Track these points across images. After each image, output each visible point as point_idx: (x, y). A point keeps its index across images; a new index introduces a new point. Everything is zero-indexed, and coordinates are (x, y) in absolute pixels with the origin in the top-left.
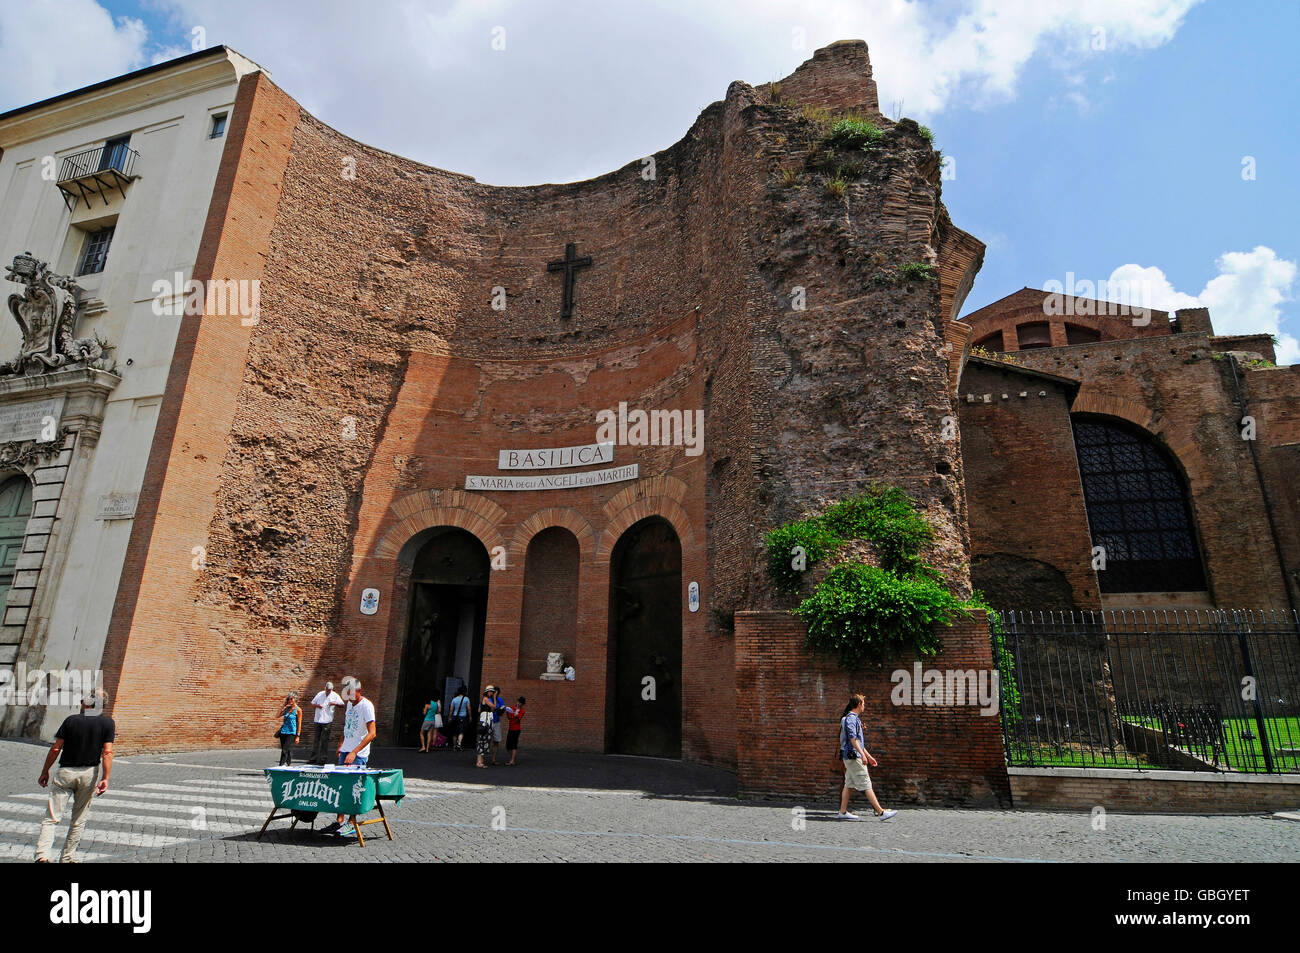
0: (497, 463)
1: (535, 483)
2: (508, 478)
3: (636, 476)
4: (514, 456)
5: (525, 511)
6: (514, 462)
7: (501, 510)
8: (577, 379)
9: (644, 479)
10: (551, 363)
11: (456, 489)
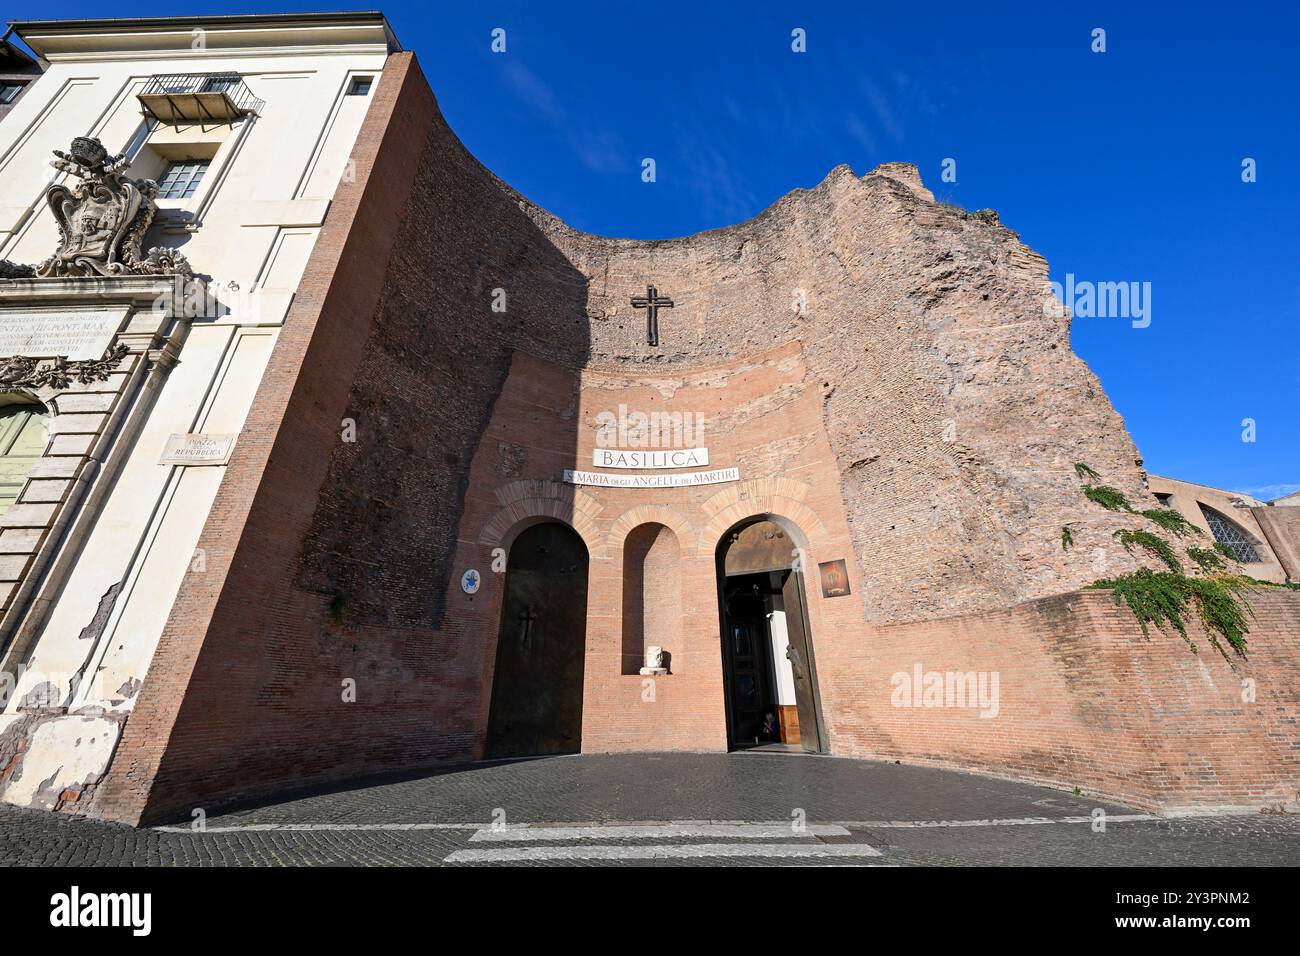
0: (591, 460)
1: (630, 481)
2: (604, 475)
3: (737, 478)
4: (608, 455)
5: (621, 507)
6: (608, 461)
7: (597, 505)
8: (664, 393)
9: (746, 481)
10: (639, 377)
11: (554, 481)
